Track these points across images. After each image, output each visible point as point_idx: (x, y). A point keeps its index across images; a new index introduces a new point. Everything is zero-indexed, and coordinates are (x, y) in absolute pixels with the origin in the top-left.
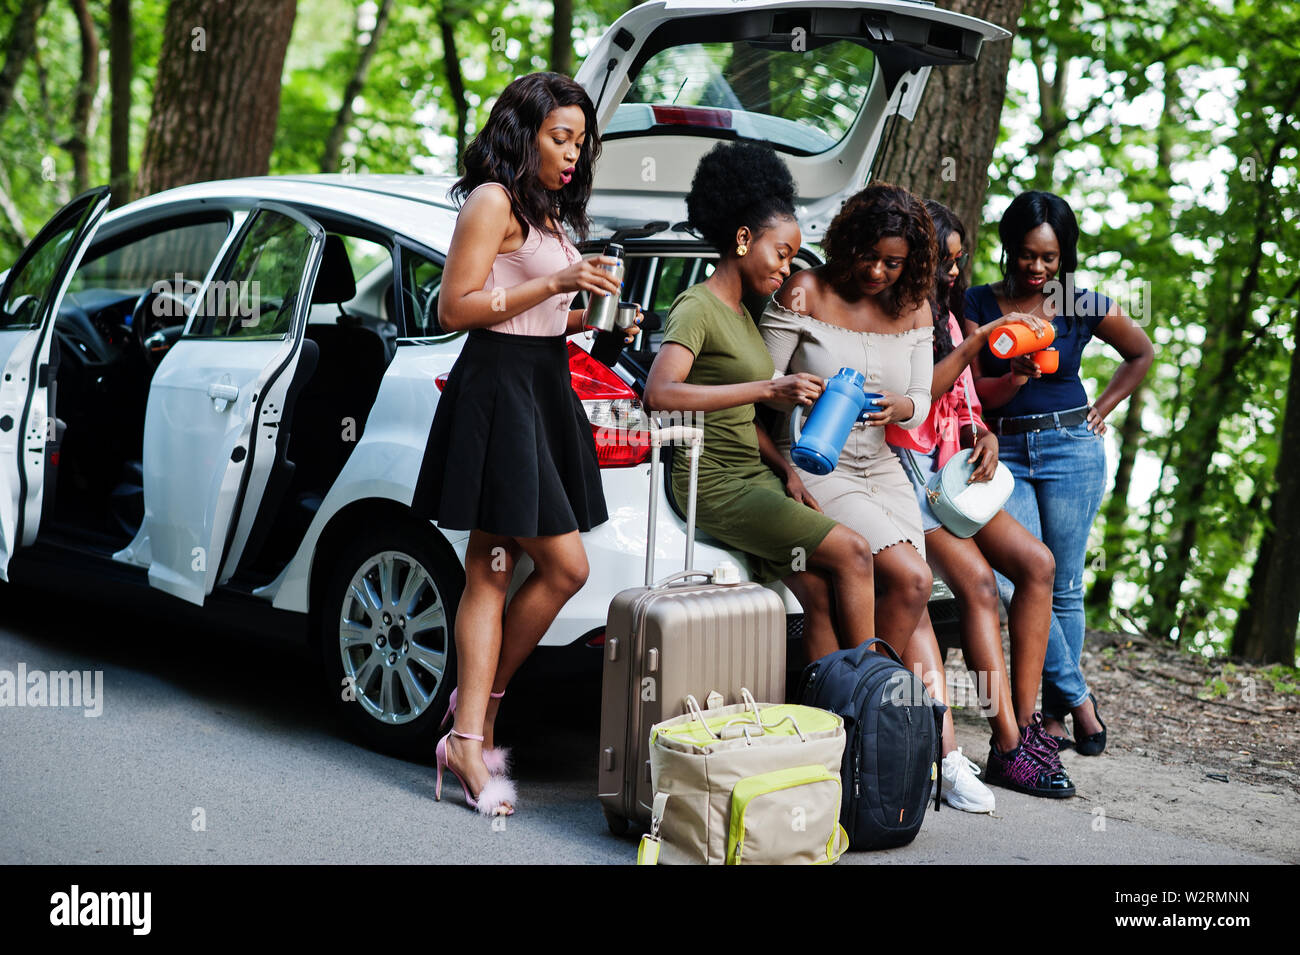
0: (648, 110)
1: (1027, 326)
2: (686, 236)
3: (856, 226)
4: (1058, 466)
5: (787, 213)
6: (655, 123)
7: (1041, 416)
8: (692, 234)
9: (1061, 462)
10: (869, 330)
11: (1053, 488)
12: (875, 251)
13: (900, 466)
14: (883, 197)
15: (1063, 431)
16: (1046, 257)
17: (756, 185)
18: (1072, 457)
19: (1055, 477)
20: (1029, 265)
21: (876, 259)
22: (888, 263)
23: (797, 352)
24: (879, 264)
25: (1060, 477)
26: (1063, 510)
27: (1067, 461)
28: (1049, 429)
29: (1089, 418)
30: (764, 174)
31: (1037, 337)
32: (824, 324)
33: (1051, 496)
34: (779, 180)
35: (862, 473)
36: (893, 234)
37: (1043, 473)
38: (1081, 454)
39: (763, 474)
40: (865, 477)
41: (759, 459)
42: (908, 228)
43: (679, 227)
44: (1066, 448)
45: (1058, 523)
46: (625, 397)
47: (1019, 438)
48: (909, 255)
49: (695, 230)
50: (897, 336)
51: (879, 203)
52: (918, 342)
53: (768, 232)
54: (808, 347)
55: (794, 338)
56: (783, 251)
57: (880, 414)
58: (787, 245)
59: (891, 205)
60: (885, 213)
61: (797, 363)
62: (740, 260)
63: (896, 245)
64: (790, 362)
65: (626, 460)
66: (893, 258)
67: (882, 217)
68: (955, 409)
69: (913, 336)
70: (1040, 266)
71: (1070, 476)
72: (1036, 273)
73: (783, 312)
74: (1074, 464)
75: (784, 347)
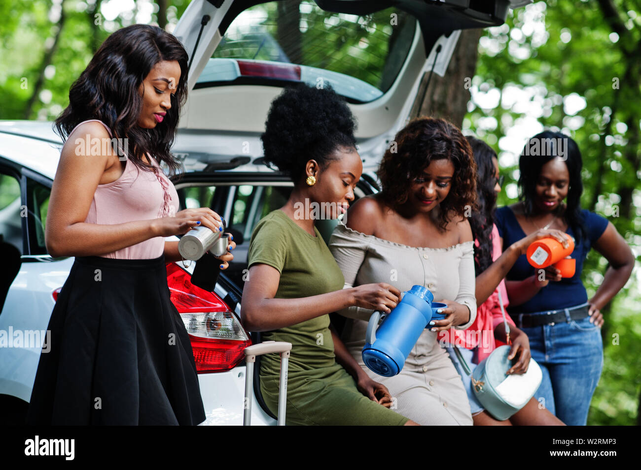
0: (233, 64)
1: (556, 239)
2: (263, 169)
3: (408, 154)
4: (569, 352)
5: (349, 146)
6: (239, 74)
7: (555, 312)
8: (269, 166)
9: (570, 349)
10: (424, 245)
11: (565, 370)
12: (427, 174)
13: (450, 360)
14: (428, 127)
15: (573, 324)
16: (559, 184)
17: (320, 123)
18: (580, 344)
19: (567, 361)
20: (545, 191)
21: (427, 181)
22: (438, 182)
23: (363, 267)
24: (431, 184)
25: (570, 361)
26: (573, 387)
27: (576, 348)
28: (561, 323)
29: (590, 313)
30: (327, 113)
31: (564, 248)
32: (385, 242)
33: (564, 376)
34: (341, 117)
35: (420, 369)
36: (441, 157)
37: (557, 358)
38: (586, 342)
39: (339, 373)
40: (423, 372)
41: (334, 360)
42: (452, 152)
43: (258, 162)
44: (575, 338)
45: (569, 398)
46: (217, 310)
47: (537, 330)
48: (455, 175)
49: (271, 164)
50: (447, 250)
51: (425, 132)
52: (464, 254)
53: (333, 164)
54: (373, 262)
55: (360, 256)
56: (348, 179)
57: (444, 321)
58: (351, 174)
59: (435, 133)
60: (431, 140)
61: (364, 275)
62: (310, 189)
63: (443, 166)
64: (357, 275)
65: (219, 366)
66: (441, 179)
67: (430, 144)
68: (490, 311)
69: (459, 249)
70: (554, 191)
71: (578, 360)
72: (550, 197)
73: (350, 232)
74: (581, 351)
75: (352, 263)
